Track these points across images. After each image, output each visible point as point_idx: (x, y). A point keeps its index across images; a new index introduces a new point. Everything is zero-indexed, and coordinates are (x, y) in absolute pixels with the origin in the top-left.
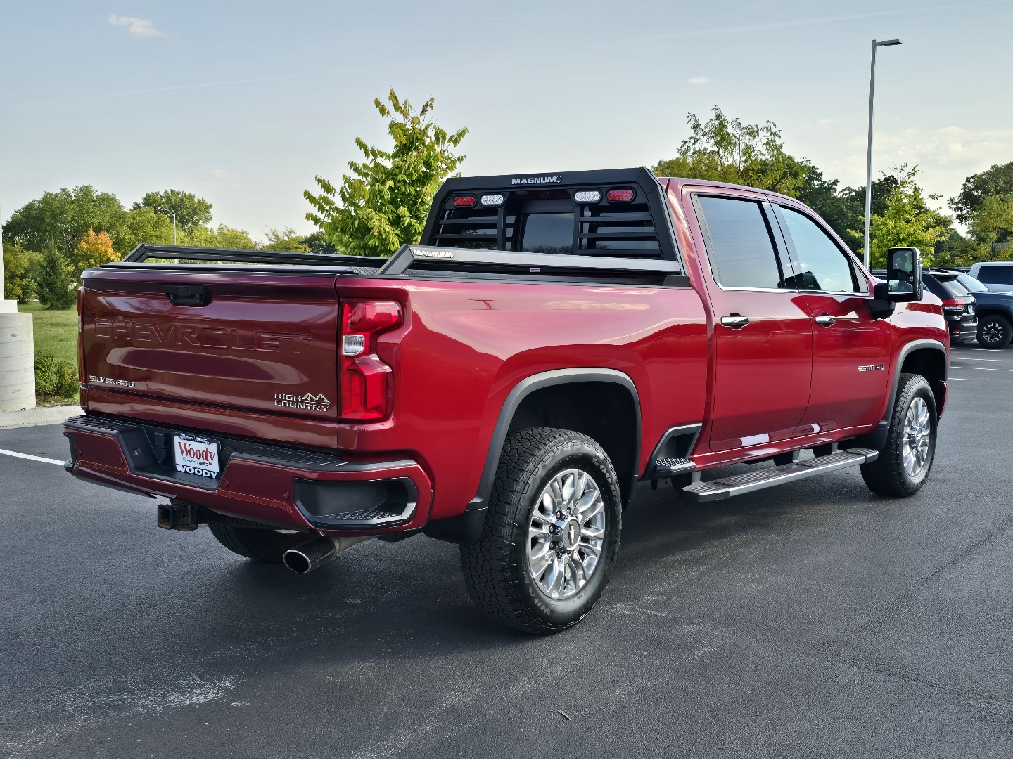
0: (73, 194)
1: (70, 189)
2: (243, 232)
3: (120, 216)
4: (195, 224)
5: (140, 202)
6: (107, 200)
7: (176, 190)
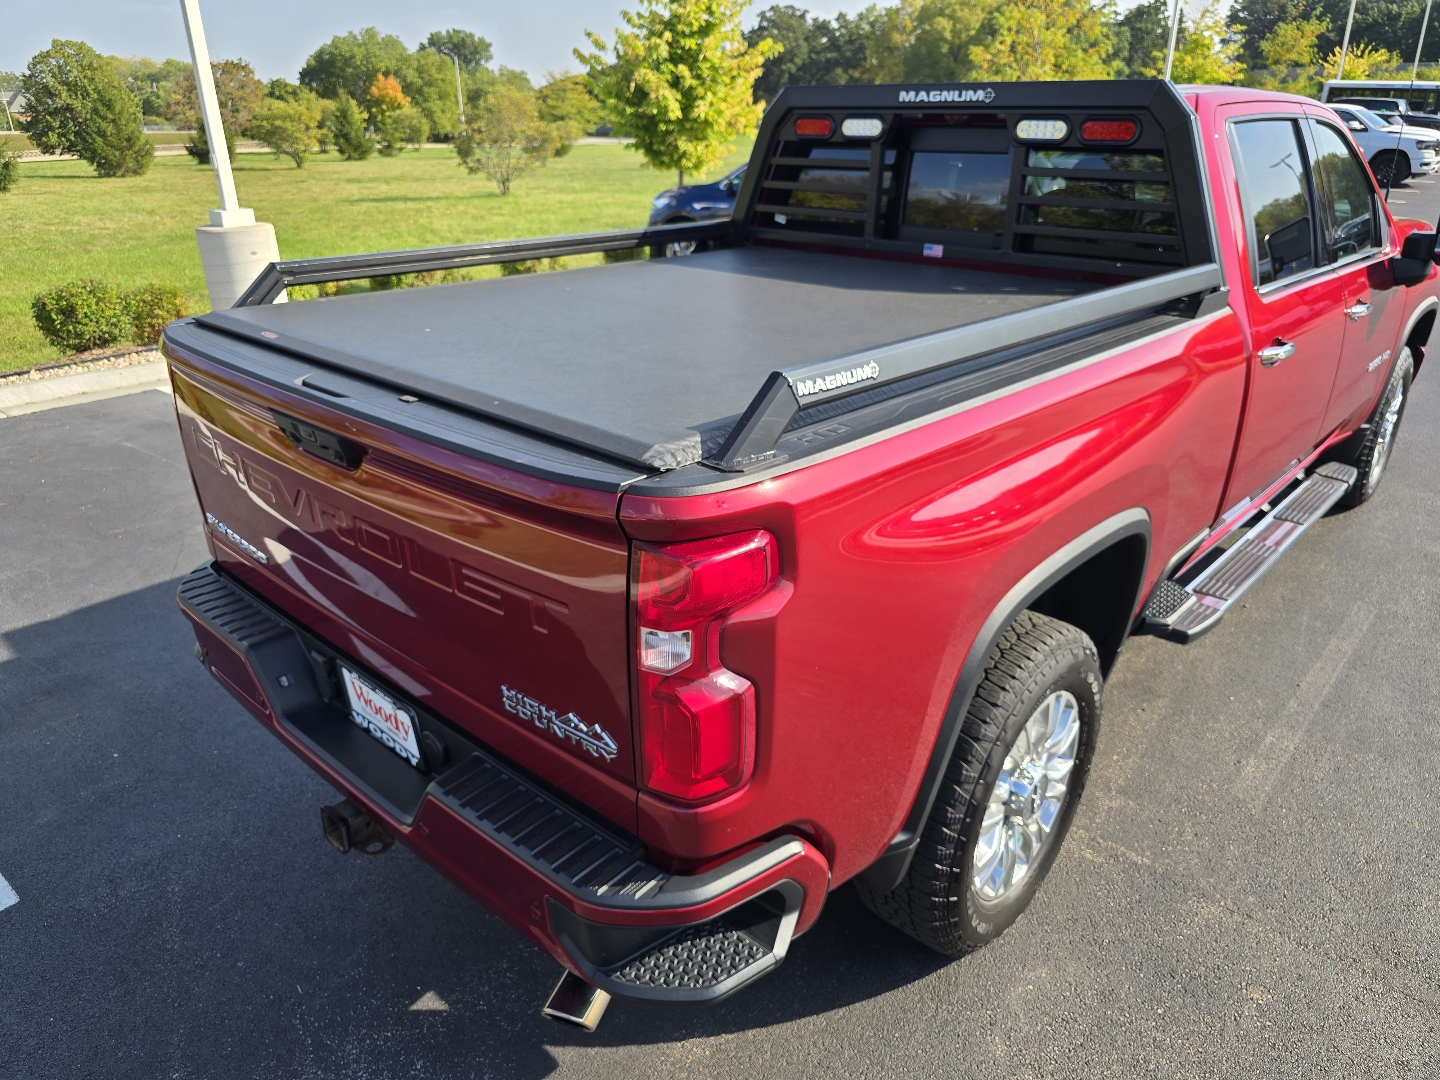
0: (359, 37)
1: (356, 32)
2: (523, 73)
3: (405, 59)
4: (477, 63)
5: (425, 42)
6: (391, 43)
7: (457, 28)
